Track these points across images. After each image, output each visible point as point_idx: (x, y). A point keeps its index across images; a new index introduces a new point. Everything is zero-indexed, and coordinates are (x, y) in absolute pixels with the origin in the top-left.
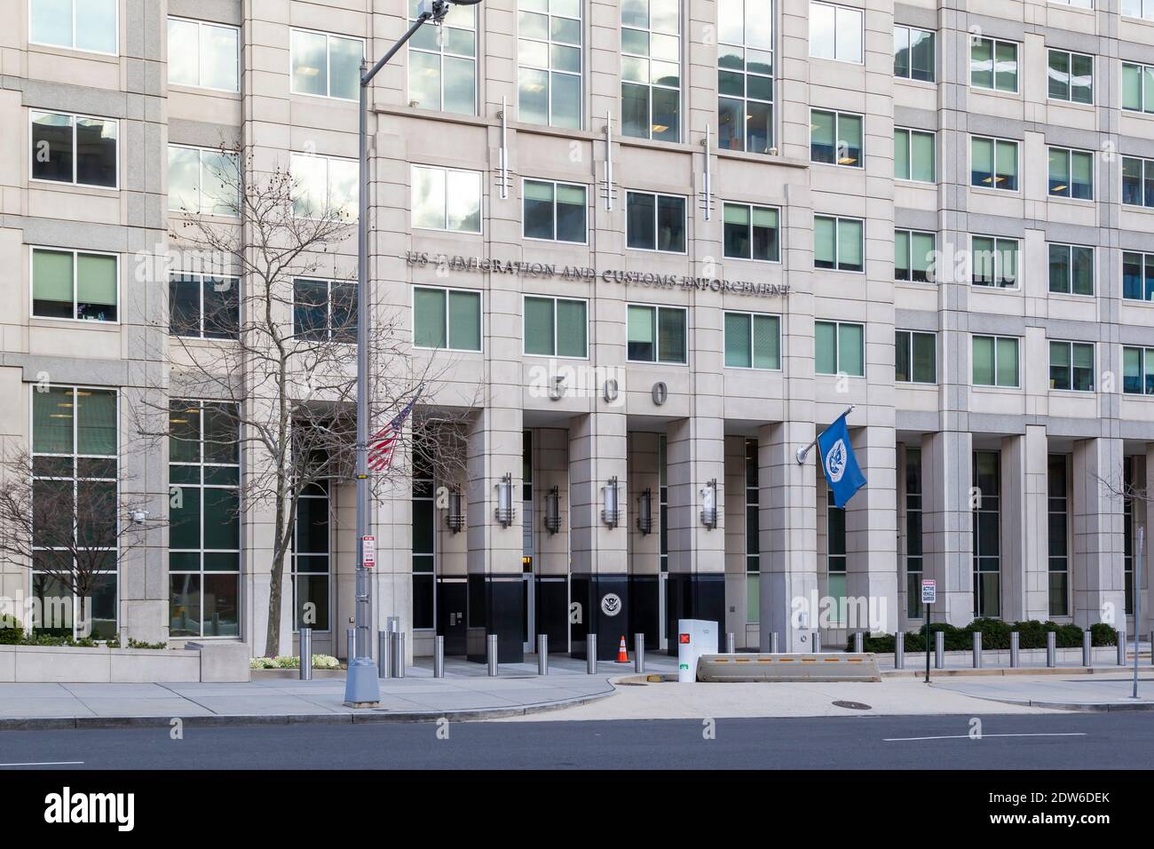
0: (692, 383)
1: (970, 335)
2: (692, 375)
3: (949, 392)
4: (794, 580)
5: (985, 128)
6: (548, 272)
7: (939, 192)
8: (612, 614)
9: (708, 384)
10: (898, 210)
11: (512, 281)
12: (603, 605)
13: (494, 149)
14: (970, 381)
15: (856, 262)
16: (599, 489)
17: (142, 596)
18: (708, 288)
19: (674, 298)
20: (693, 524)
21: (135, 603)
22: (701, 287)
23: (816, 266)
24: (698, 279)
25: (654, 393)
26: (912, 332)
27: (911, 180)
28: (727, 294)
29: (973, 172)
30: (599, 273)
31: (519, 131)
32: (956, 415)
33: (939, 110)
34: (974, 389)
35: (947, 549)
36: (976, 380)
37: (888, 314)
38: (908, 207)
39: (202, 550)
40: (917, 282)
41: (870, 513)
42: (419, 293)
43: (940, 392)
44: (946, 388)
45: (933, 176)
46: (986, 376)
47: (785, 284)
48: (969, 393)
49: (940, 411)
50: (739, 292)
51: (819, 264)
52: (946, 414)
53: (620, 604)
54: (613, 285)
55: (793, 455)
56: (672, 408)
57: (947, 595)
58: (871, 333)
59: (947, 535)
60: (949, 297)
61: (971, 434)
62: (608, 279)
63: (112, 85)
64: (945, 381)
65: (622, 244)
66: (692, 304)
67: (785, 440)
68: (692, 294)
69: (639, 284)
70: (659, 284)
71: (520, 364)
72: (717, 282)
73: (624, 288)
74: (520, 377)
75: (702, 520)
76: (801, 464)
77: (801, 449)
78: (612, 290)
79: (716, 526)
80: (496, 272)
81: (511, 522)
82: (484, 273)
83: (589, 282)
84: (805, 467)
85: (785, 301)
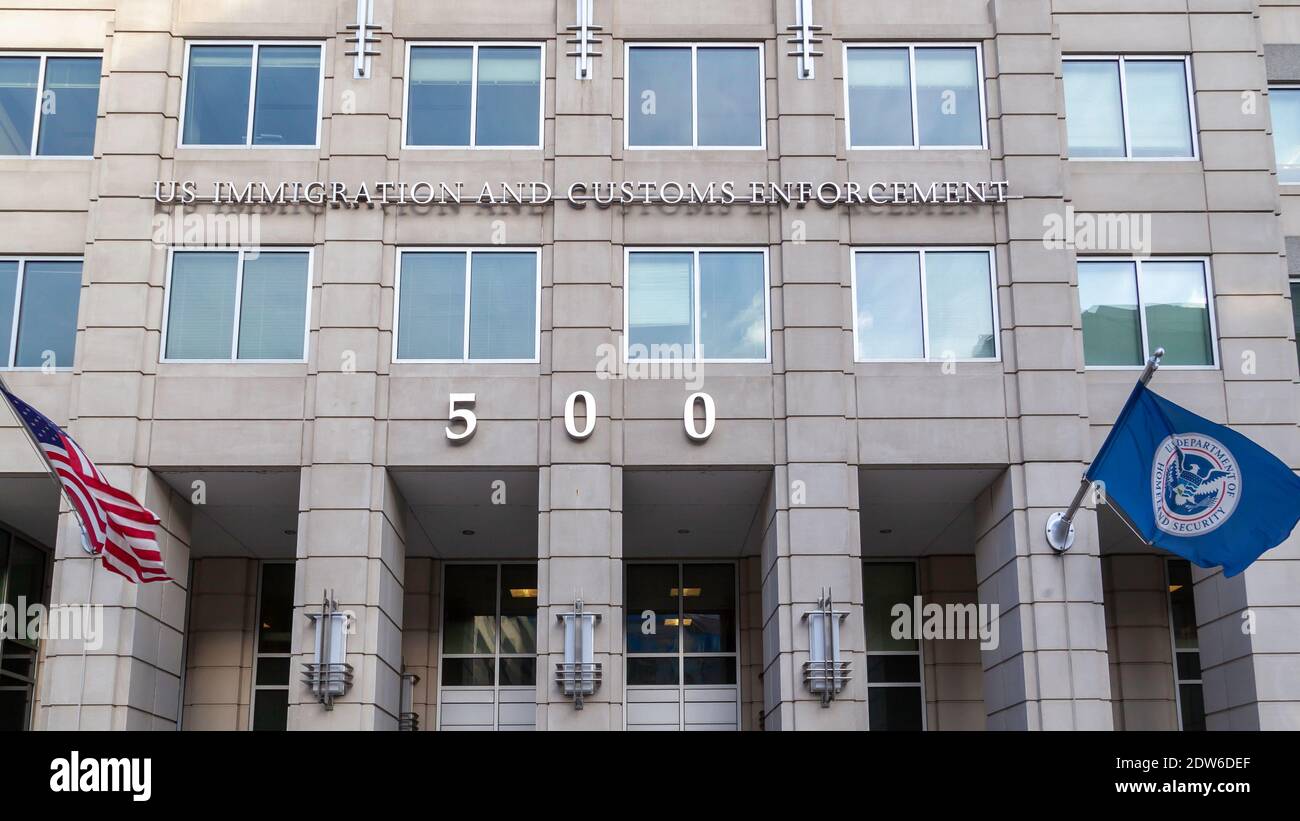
0: (779, 396)
6: (452, 205)
9: (817, 395)
11: (370, 223)
16: (553, 622)
18: (811, 204)
19: (737, 232)
20: (786, 695)
22: (792, 204)
24: (786, 188)
28: (856, 212)
30: (562, 194)
42: (181, 261)
47: (999, 182)
50: (886, 208)
54: (590, 214)
55: (1036, 534)
56: (731, 448)
62: (581, 203)
65: (615, 141)
66: (775, 239)
67: (1017, 503)
68: (774, 220)
69: (653, 210)
70: (697, 207)
71: (383, 380)
72: (829, 189)
73: (618, 220)
74: (383, 401)
75: (807, 682)
76: (1058, 553)
77: (1055, 519)
78: (592, 223)
79: (844, 696)
80: (336, 207)
81: (337, 695)
82: (316, 215)
83: (542, 214)
84: (1069, 561)
85: (1000, 219)
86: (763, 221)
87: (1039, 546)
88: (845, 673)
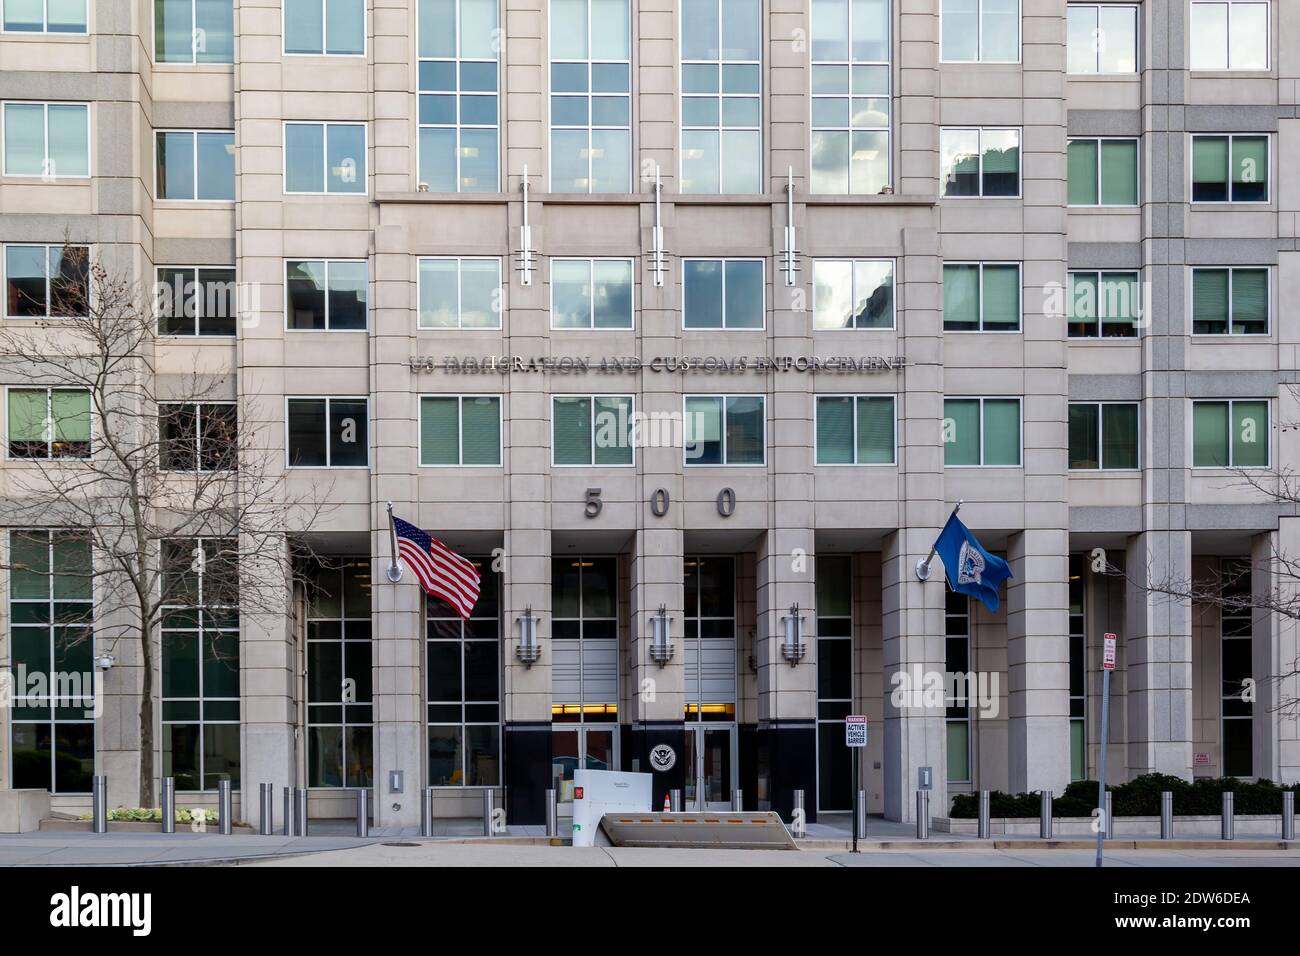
0: (771, 488)
1: (1189, 403)
2: (771, 478)
3: (1154, 480)
4: (912, 726)
5: (1212, 123)
6: (582, 368)
7: (1142, 215)
8: (669, 767)
9: (792, 487)
10: (1073, 246)
11: (536, 381)
12: (652, 758)
13: (515, 228)
14: (1189, 461)
15: (1011, 319)
16: (647, 620)
17: (117, 746)
18: (792, 369)
19: (748, 385)
20: (772, 660)
21: (111, 754)
22: (781, 369)
23: (945, 329)
24: (778, 359)
25: (719, 502)
26: (1100, 404)
27: (1100, 205)
28: (818, 374)
29: (1194, 184)
30: (646, 362)
31: (545, 204)
32: (1166, 508)
33: (1142, 108)
34: (1196, 473)
35: (1151, 685)
36: (1199, 460)
37: (1058, 382)
38: (1095, 240)
39: (201, 699)
40: (1111, 338)
41: (1029, 641)
42: (426, 403)
43: (1143, 479)
44: (1150, 474)
45: (1135, 195)
46: (1214, 453)
47: (901, 355)
48: (1187, 479)
49: (1143, 505)
50: (835, 370)
51: (949, 325)
52: (1149, 509)
53: (674, 758)
54: (664, 375)
55: (911, 571)
56: (744, 519)
57: (1151, 746)
58: (1030, 409)
59: (1150, 667)
60: (1155, 354)
61: (1188, 535)
62: (658, 369)
63: (84, 208)
64: (1150, 464)
65: (678, 325)
66: (770, 390)
67: (901, 552)
68: (770, 378)
69: (700, 371)
70: (725, 369)
71: (548, 477)
72: (803, 360)
73: (680, 378)
74: (548, 492)
75: (783, 654)
76: (922, 581)
77: (921, 562)
78: (664, 381)
79: (802, 661)
80: (516, 371)
81: (534, 661)
82: (503, 374)
83: (635, 374)
84: (928, 585)
85: (901, 377)
86: (763, 378)
87: (912, 577)
88: (803, 650)
